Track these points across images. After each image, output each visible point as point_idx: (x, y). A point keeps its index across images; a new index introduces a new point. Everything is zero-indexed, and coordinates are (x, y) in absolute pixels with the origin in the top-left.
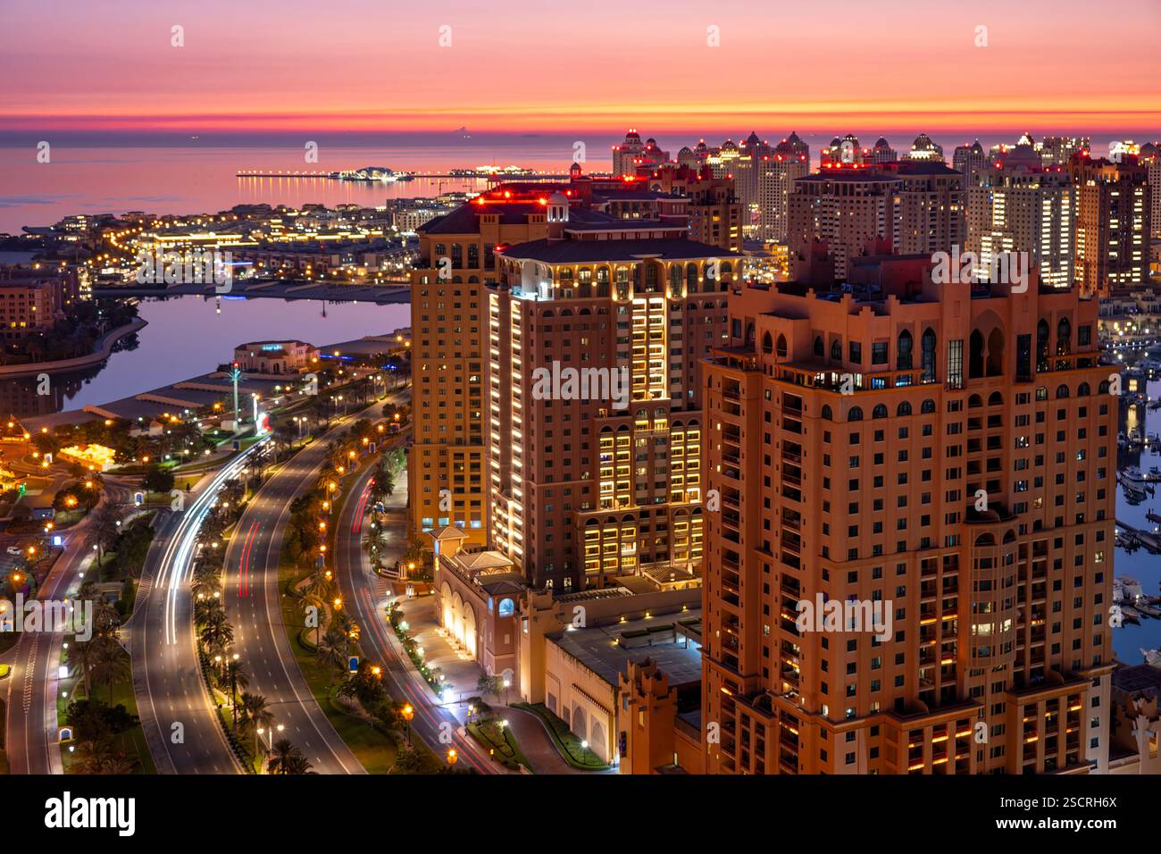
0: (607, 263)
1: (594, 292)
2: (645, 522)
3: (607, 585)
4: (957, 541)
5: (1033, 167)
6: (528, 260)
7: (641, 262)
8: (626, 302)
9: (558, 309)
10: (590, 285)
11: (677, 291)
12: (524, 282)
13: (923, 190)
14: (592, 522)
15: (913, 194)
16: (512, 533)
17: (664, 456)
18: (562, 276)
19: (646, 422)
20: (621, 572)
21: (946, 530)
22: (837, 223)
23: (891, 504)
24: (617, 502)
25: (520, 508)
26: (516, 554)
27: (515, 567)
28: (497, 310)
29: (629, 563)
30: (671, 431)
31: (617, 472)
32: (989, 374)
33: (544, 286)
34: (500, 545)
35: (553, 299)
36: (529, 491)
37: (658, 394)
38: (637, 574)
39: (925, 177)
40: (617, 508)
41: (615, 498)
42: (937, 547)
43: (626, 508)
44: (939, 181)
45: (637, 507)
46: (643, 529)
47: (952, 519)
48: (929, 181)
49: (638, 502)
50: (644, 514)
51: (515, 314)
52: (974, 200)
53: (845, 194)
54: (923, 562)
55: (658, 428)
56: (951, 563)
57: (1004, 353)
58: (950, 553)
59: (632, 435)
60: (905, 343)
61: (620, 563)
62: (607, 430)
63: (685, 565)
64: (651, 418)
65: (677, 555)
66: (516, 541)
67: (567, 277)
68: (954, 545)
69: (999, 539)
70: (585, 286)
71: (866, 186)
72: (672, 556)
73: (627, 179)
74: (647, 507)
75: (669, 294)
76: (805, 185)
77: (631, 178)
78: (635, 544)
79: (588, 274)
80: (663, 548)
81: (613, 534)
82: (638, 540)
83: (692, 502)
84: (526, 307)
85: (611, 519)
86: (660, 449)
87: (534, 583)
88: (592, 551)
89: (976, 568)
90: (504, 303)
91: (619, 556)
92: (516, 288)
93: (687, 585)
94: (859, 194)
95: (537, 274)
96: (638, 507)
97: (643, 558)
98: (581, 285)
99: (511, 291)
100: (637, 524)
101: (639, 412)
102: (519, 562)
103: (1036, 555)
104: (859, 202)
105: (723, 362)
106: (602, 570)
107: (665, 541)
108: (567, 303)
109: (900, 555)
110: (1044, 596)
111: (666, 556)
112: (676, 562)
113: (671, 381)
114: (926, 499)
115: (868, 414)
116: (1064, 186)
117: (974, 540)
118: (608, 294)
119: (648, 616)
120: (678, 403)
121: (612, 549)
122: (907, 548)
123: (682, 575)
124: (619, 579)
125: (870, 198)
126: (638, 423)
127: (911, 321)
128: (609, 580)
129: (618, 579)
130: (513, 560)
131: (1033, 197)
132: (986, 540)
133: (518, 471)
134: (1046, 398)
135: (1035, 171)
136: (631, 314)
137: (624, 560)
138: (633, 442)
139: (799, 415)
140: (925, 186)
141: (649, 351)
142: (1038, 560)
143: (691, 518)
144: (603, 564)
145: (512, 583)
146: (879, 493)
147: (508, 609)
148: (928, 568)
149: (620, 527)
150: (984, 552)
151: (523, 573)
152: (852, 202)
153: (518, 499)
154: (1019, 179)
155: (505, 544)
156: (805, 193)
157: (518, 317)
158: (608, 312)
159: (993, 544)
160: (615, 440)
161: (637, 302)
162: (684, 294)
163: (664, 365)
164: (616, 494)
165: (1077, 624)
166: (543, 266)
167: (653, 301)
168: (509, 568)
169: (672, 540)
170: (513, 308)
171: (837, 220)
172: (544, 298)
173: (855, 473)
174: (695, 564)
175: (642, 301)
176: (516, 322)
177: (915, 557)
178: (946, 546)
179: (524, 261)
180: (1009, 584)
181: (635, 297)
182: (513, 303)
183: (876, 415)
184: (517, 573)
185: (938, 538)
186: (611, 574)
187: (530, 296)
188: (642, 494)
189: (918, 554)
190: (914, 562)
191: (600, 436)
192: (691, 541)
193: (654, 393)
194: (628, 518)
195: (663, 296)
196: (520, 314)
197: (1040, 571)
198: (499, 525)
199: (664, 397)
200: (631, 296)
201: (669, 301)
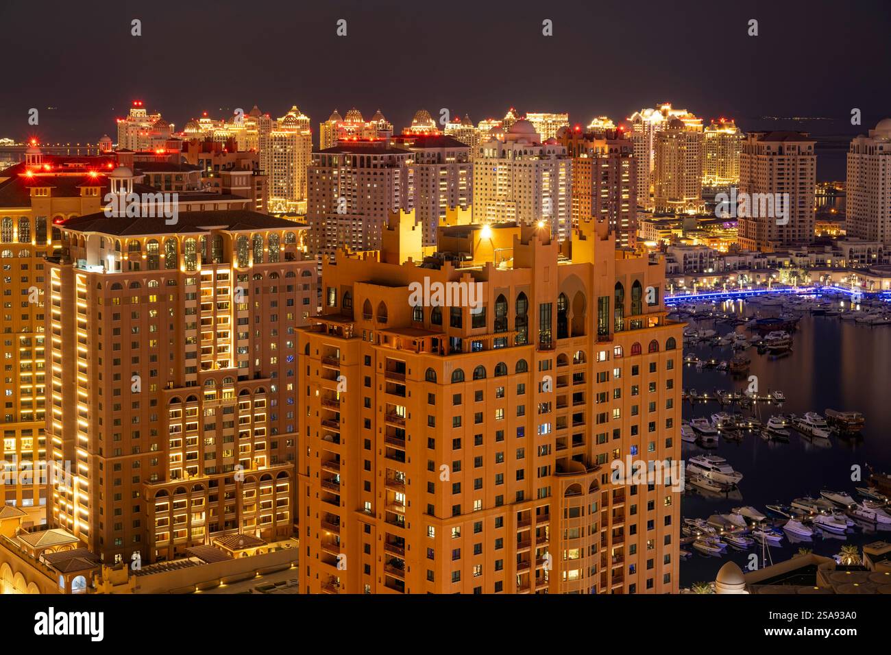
0: (176, 235)
1: (162, 264)
2: (214, 491)
3: (177, 556)
4: (547, 493)
5: (532, 140)
6: (94, 233)
7: (209, 233)
8: (193, 273)
9: (126, 281)
10: (158, 257)
11: (243, 262)
12: (89, 255)
13: (434, 162)
14: (162, 493)
15: (425, 166)
16: (77, 509)
17: (231, 424)
18: (131, 248)
19: (214, 392)
20: (191, 542)
21: (539, 483)
22: (355, 194)
23: (489, 460)
24: (186, 473)
25: (86, 483)
26: (82, 530)
27: (81, 544)
28: (59, 284)
29: (199, 533)
30: (238, 400)
31: (186, 442)
32: (574, 335)
33: (111, 259)
34: (64, 522)
35: (121, 271)
36: (97, 466)
37: (224, 364)
38: (207, 543)
39: (436, 150)
40: (186, 478)
41: (184, 469)
42: (530, 500)
43: (195, 478)
44: (448, 153)
45: (206, 477)
46: (212, 498)
47: (544, 472)
48: (439, 154)
49: (207, 471)
50: (212, 483)
51: (81, 287)
52: (479, 171)
53: (362, 166)
54: (519, 514)
55: (226, 397)
56: (544, 514)
57: (586, 315)
58: (542, 504)
59: (200, 405)
60: (501, 307)
61: (190, 533)
62: (175, 400)
63: (253, 532)
64: (219, 388)
65: (245, 522)
66: (82, 517)
67: (136, 249)
68: (546, 497)
69: (585, 489)
70: (153, 260)
71: (382, 158)
72: (241, 524)
73: (158, 152)
74: (215, 476)
75: (235, 265)
76: (324, 157)
77: (162, 151)
78: (204, 514)
79: (156, 246)
80: (231, 516)
81: (182, 505)
82: (207, 510)
83: (260, 468)
84: (93, 280)
85: (181, 490)
86: (228, 418)
87: (102, 558)
88: (162, 523)
89: (566, 517)
90: (68, 277)
91: (189, 526)
92: (81, 262)
93: (257, 552)
94: (375, 166)
95: (102, 247)
96: (208, 477)
97: (212, 528)
98: (150, 257)
99: (75, 264)
100: (206, 493)
101: (208, 383)
102: (86, 538)
103: (615, 502)
104: (375, 174)
105: (322, 330)
106: (172, 541)
107: (234, 509)
108: (134, 275)
109: (499, 509)
110: (622, 540)
111: (235, 524)
112: (243, 529)
113: (237, 351)
114: (521, 455)
115: (469, 376)
116: (560, 158)
117: (564, 492)
118: (177, 266)
119: (222, 585)
120: (245, 372)
121: (181, 519)
122: (504, 503)
123: (250, 542)
124: (190, 549)
125: (386, 170)
126: (206, 393)
127: (506, 287)
128: (178, 551)
129: (188, 549)
130: (78, 536)
131: (533, 169)
132: (574, 491)
133: (84, 446)
134: (622, 356)
135: (535, 144)
136: (199, 285)
137: (194, 530)
138: (201, 412)
139: (403, 379)
140: (435, 159)
141: (217, 321)
142: (617, 507)
143: (259, 485)
144: (173, 535)
145: (82, 559)
146: (479, 451)
147: (80, 585)
148: (523, 520)
149: (189, 497)
150: (572, 502)
151: (91, 549)
152: (369, 173)
153: (84, 474)
154: (520, 153)
155: (70, 521)
156: (324, 165)
157: (84, 291)
158: (175, 284)
159: (581, 494)
160: (184, 410)
161: (204, 273)
162: (251, 264)
163: (231, 335)
164: (184, 464)
165: (650, 564)
166: (110, 238)
167: (219, 272)
168: (75, 544)
169: (241, 508)
170: (78, 281)
171: (354, 191)
172: (112, 270)
173: (458, 433)
174: (263, 530)
175: (210, 272)
176: (82, 296)
177: (511, 510)
178: (539, 498)
179: (89, 233)
180: (595, 531)
181: (203, 268)
182: (78, 276)
183: (476, 376)
184: (83, 549)
185: (531, 492)
186: (182, 544)
187: (98, 269)
188: (211, 463)
189: (515, 507)
190: (510, 514)
191: (169, 408)
192: (258, 508)
193: (220, 362)
194: (198, 487)
195: (230, 266)
196: (87, 288)
197: (619, 518)
198: (62, 502)
199: (231, 366)
200: (199, 267)
201: (235, 271)
